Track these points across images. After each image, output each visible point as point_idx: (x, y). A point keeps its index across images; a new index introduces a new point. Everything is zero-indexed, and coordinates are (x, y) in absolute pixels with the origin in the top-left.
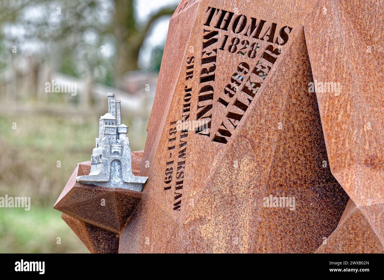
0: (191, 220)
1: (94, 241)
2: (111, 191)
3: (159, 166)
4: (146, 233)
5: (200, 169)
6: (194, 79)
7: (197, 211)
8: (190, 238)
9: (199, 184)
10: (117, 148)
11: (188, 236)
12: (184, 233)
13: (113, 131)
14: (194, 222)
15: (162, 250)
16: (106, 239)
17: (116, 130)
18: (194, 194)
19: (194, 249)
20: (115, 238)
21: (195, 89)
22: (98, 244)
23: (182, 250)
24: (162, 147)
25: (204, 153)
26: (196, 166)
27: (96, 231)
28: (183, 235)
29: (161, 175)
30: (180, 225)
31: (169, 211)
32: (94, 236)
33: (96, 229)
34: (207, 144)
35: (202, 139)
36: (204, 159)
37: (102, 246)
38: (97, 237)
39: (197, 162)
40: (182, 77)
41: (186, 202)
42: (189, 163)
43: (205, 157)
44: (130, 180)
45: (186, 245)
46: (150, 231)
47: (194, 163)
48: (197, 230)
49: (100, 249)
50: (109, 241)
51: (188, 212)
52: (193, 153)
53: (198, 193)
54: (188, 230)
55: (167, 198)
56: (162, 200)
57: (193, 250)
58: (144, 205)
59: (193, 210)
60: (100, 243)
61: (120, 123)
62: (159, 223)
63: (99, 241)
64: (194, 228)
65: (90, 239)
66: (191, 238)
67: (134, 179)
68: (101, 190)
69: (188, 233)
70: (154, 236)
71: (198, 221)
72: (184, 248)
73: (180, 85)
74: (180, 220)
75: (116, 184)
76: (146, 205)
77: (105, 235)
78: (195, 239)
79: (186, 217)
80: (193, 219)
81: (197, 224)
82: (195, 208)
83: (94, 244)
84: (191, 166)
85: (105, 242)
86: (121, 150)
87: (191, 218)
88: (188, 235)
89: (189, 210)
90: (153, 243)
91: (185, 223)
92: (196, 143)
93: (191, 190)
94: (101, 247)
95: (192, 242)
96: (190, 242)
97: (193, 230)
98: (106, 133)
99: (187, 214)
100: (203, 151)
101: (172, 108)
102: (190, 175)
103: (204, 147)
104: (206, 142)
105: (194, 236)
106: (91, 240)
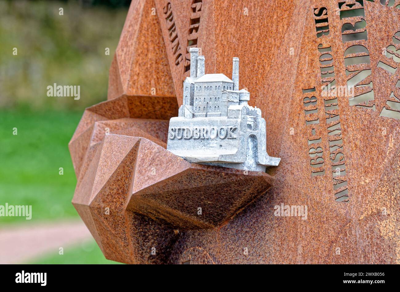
0: (368, 214)
1: (140, 238)
2: (255, 175)
3: (295, 144)
4: (285, 230)
5: (368, 150)
6: (332, 37)
7: (374, 203)
8: (368, 237)
9: (372, 170)
10: (250, 119)
11: (365, 235)
12: (360, 231)
13: (236, 98)
14: (371, 217)
15: (320, 252)
16: (158, 236)
17: (239, 97)
18: (367, 181)
19: (374, 251)
20: (172, 234)
21: (338, 49)
22: (144, 241)
23: (360, 252)
24: (296, 121)
25: (371, 131)
26: (362, 146)
27: (146, 225)
28: (360, 233)
29: (302, 155)
30: (354, 221)
31: (329, 202)
32: (142, 231)
33: (149, 222)
34: (373, 119)
35: (364, 113)
36: (373, 138)
37: (148, 243)
38: (145, 233)
39: (362, 141)
40: (309, 33)
41: (356, 191)
42: (350, 142)
43: (374, 135)
44: (264, 161)
45: (364, 246)
46: (294, 227)
47: (358, 142)
48: (375, 227)
49: (144, 248)
50: (162, 238)
51: (363, 204)
52: (353, 130)
53: (373, 181)
54: (365, 227)
55: (321, 186)
56: (313, 188)
57: (373, 253)
58: (278, 194)
59: (369, 201)
60: (147, 240)
61: (238, 88)
62: (311, 218)
63: (148, 237)
64: (371, 224)
65: (134, 235)
66: (370, 237)
67: (268, 160)
68: (238, 173)
69: (365, 231)
70: (303, 234)
71: (375, 216)
72: (362, 249)
73: (308, 43)
74: (352, 215)
75: (249, 167)
76: (281, 194)
77: (157, 231)
78: (374, 238)
79: (361, 210)
80: (370, 213)
81: (375, 220)
82: (372, 199)
83: (138, 241)
84: (353, 146)
85: (155, 239)
86: (253, 122)
87: (367, 211)
88: (366, 233)
89: (364, 202)
90: (301, 242)
91: (361, 218)
92: (356, 117)
93: (361, 177)
94: (147, 246)
95: (370, 243)
96: (369, 242)
97: (370, 228)
98: (230, 100)
99: (361, 206)
100: (368, 128)
101: (301, 70)
102: (355, 157)
103: (369, 123)
104: (370, 117)
105: (372, 235)
106: (136, 236)
